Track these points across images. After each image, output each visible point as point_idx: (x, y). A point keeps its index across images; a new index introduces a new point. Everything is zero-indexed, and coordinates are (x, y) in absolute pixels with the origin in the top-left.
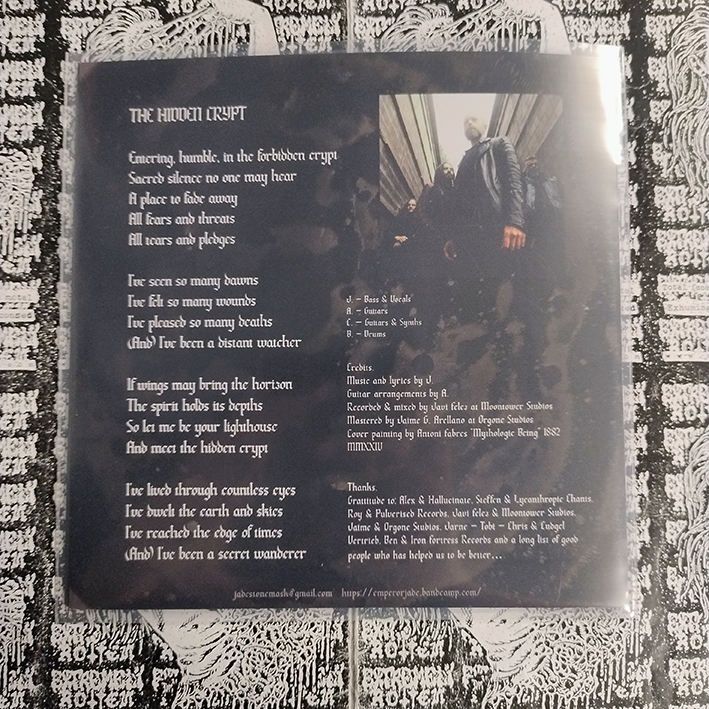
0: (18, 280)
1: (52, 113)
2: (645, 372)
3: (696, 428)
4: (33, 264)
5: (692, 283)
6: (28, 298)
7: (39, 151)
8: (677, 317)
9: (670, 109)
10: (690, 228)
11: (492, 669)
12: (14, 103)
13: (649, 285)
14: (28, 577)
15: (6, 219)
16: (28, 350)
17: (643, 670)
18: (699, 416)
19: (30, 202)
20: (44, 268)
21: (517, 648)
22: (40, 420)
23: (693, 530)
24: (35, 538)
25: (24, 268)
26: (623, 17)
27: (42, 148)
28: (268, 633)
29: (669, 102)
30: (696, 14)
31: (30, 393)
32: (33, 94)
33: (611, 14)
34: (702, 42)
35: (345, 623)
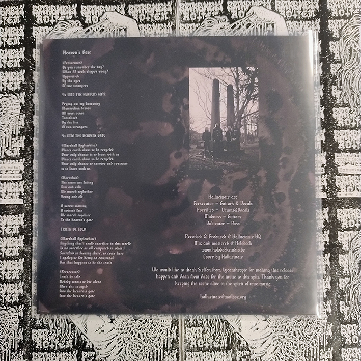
0: (14, 159)
1: (29, 76)
2: (328, 203)
3: (354, 231)
4: (21, 151)
5: (353, 157)
6: (19, 168)
7: (23, 94)
8: (345, 175)
9: (341, 68)
10: (351, 129)
11: (251, 353)
12: (10, 71)
13: (330, 158)
14: (20, 306)
15: (8, 129)
16: (19, 194)
17: (328, 354)
18: (356, 225)
19: (19, 120)
20: (26, 153)
21: (264, 343)
22: (25, 229)
23: (353, 283)
24: (23, 287)
25: (17, 153)
26: (316, 21)
27: (24, 93)
28: (139, 334)
29: (341, 65)
30: (354, 19)
31: (20, 215)
32: (19, 66)
33: (311, 19)
34: (357, 33)
35: (177, 330)
